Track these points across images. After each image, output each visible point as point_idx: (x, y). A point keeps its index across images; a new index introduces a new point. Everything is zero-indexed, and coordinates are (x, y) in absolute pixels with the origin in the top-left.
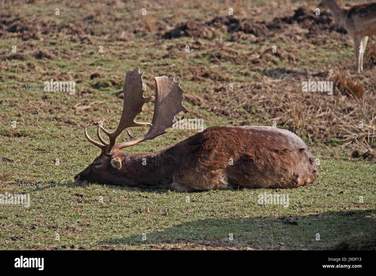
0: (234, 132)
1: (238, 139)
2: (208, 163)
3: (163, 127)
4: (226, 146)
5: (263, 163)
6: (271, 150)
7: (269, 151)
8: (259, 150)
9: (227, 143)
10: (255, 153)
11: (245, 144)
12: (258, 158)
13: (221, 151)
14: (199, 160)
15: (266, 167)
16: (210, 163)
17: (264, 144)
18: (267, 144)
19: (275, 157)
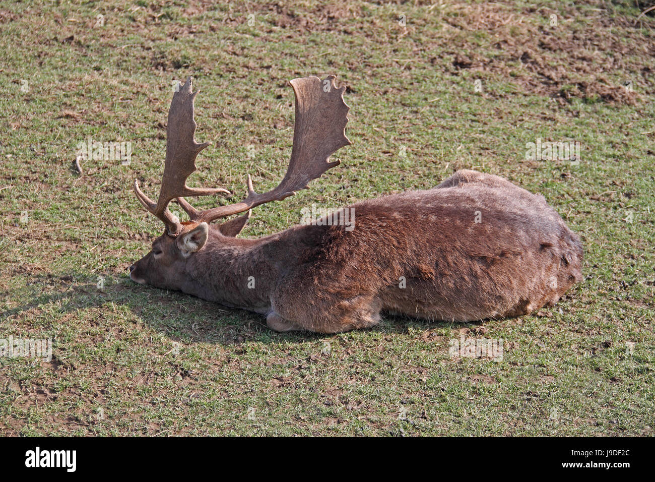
0: (395, 220)
1: (403, 236)
2: (334, 286)
3: (305, 177)
4: (375, 250)
5: (451, 285)
6: (472, 258)
7: (466, 258)
8: (445, 258)
9: (378, 244)
10: (437, 265)
11: (417, 244)
12: (442, 275)
13: (365, 262)
14: (316, 282)
15: (458, 291)
16: (339, 287)
17: (458, 244)
18: (464, 244)
19: (479, 272)
